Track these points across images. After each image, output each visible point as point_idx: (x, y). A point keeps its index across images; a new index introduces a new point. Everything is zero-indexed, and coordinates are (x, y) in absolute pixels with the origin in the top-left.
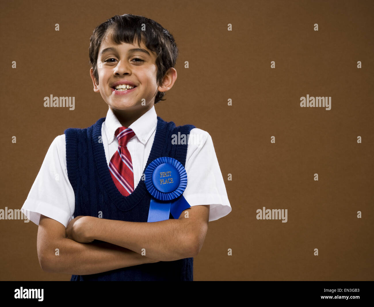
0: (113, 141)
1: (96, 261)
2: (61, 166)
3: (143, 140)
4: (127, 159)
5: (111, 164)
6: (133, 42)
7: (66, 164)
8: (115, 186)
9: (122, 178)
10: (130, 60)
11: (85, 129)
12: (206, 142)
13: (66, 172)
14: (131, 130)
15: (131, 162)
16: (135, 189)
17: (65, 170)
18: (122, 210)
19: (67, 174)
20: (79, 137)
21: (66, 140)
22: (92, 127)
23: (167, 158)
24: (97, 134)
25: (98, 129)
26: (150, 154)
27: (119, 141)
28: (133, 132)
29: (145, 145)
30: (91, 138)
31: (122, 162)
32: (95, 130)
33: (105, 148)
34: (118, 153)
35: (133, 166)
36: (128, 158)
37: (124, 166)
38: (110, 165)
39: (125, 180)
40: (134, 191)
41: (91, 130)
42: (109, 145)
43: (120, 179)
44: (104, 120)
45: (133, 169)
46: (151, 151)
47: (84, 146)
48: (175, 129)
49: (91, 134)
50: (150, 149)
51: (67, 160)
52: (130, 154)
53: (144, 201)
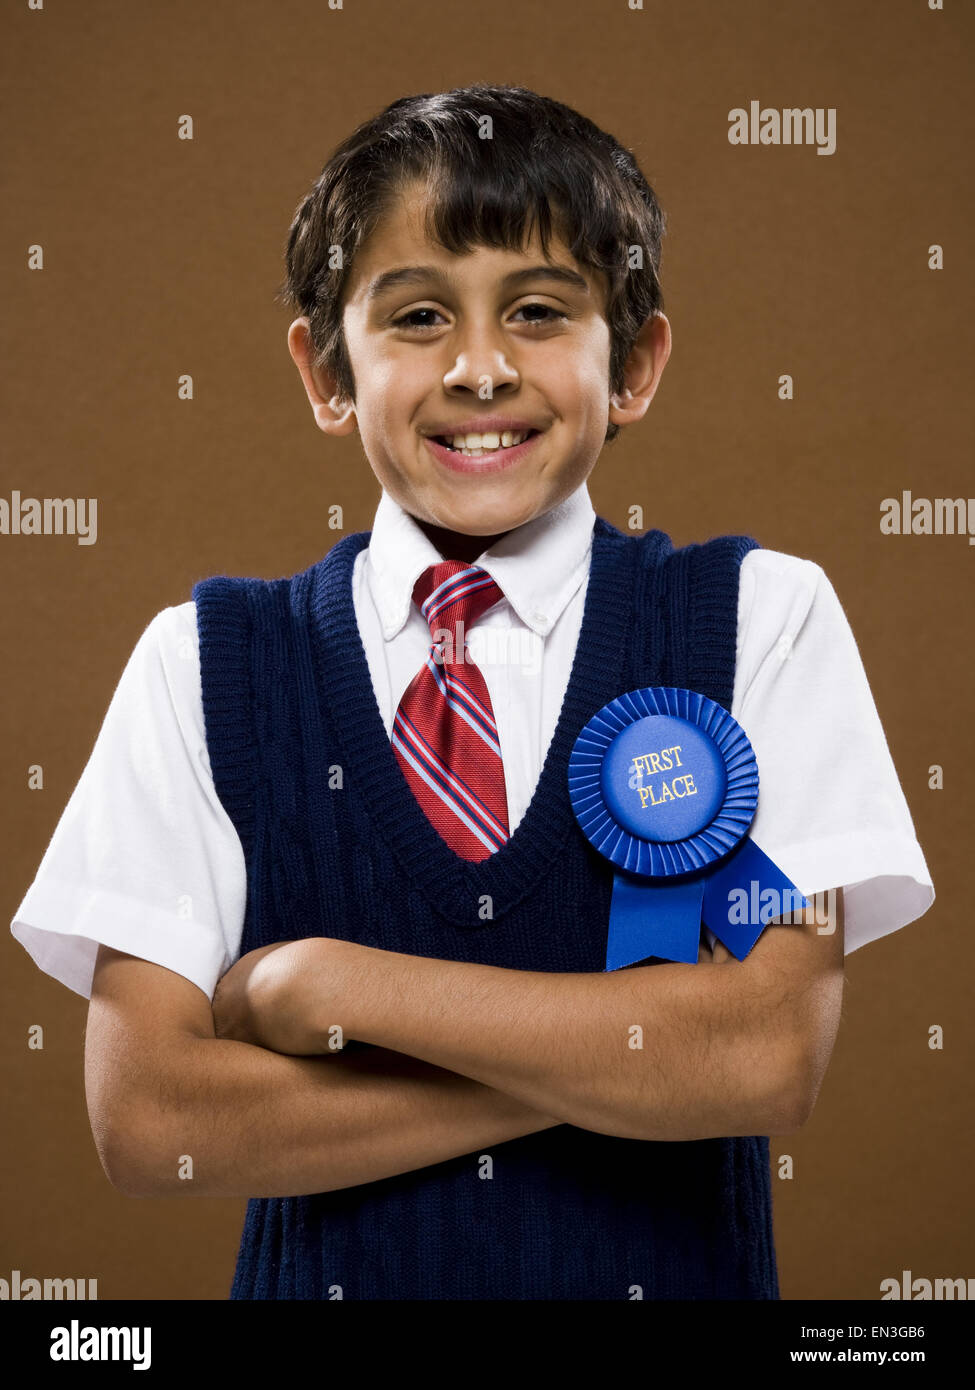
0: (405, 627)
1: (347, 1132)
2: (181, 735)
3: (535, 617)
4: (470, 699)
5: (402, 723)
6: (519, 244)
7: (202, 728)
8: (424, 817)
9: (453, 783)
10: (505, 317)
11: (283, 581)
12: (812, 607)
13: (203, 764)
14: (483, 575)
15: (491, 713)
16: (516, 831)
17: (200, 754)
18: (458, 922)
19: (210, 771)
20: (254, 611)
21: (201, 624)
22: (314, 572)
23: (655, 692)
24: (333, 598)
25: (341, 578)
26: (573, 675)
27: (431, 622)
28: (494, 584)
29: (547, 640)
30: (310, 616)
31: (448, 713)
32: (323, 584)
33: (370, 657)
34: (431, 675)
35: (500, 727)
36: (475, 697)
37: (458, 731)
38: (397, 728)
39: (469, 791)
40: (510, 840)
41: (309, 585)
42: (389, 646)
43: (446, 786)
44: (362, 541)
45: (499, 744)
46: (575, 663)
47: (275, 647)
48: (669, 559)
49: (309, 599)
50: (571, 656)
51: (207, 711)
52: (483, 679)
53: (556, 883)
